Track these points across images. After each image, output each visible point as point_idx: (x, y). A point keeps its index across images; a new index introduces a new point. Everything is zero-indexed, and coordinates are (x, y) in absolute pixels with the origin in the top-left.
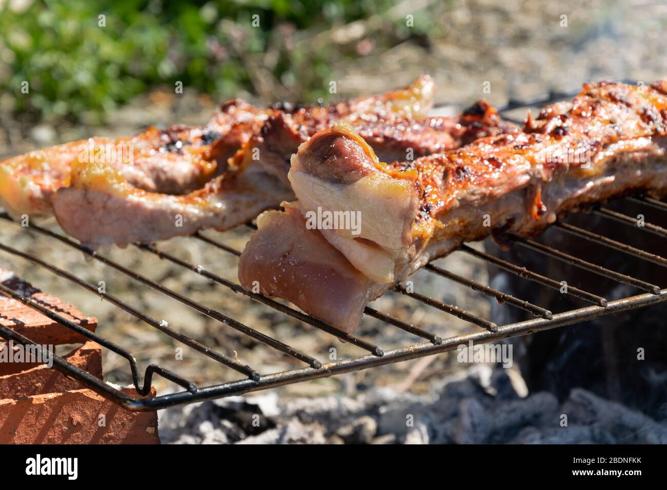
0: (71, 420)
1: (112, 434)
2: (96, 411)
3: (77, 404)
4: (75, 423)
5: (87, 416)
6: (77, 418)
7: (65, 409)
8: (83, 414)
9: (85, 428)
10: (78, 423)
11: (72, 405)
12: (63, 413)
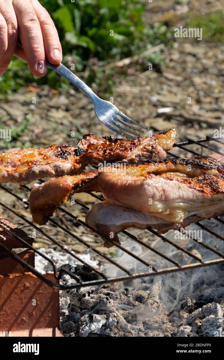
0: (25, 285)
1: (41, 292)
2: (35, 282)
3: (28, 279)
4: (26, 287)
5: (31, 284)
6: (28, 284)
7: (23, 281)
8: (30, 283)
9: (30, 289)
10: (28, 287)
11: (26, 279)
12: (22, 282)
